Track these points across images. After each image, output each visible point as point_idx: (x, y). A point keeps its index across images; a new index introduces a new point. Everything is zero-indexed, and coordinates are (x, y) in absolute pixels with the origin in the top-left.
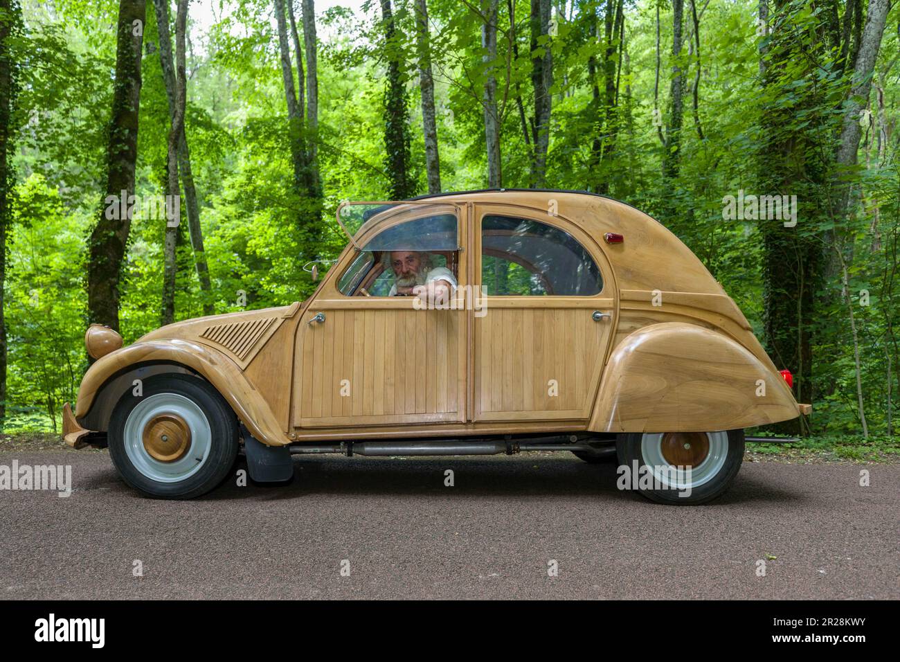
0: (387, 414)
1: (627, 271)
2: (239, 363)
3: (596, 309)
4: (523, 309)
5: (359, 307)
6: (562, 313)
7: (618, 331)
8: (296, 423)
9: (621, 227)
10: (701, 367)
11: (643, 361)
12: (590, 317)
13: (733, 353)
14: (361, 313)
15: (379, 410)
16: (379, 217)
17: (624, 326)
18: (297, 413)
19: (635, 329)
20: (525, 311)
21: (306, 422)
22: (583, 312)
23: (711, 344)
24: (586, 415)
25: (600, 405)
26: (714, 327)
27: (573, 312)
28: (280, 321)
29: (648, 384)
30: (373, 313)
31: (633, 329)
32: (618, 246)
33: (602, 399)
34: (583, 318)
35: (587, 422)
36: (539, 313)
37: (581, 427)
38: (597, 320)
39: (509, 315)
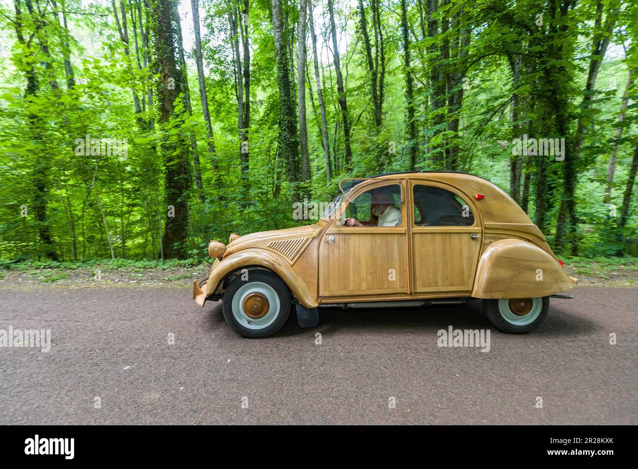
0: (368, 289)
1: (487, 213)
2: (290, 261)
3: (472, 233)
4: (436, 233)
5: (352, 232)
6: (456, 235)
7: (485, 244)
8: (321, 294)
9: (482, 191)
10: (530, 263)
11: (499, 261)
12: (470, 238)
13: (543, 256)
14: (353, 236)
15: (364, 286)
16: (359, 186)
17: (487, 241)
18: (321, 289)
19: (492, 243)
20: (437, 235)
21: (327, 294)
22: (466, 235)
23: (533, 251)
24: (470, 289)
25: (478, 284)
26: (529, 241)
27: (461, 235)
28: (310, 240)
29: (503, 273)
30: (359, 235)
31: (491, 243)
32: (482, 201)
33: (479, 280)
34: (466, 238)
35: (471, 292)
36: (444, 235)
37: (468, 294)
38: (473, 239)
39: (429, 237)
